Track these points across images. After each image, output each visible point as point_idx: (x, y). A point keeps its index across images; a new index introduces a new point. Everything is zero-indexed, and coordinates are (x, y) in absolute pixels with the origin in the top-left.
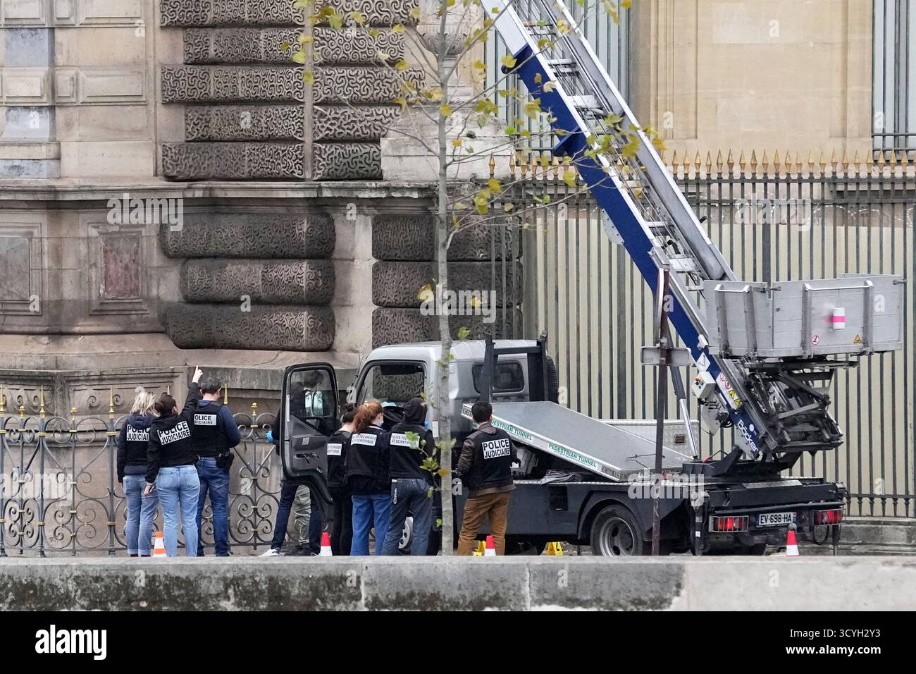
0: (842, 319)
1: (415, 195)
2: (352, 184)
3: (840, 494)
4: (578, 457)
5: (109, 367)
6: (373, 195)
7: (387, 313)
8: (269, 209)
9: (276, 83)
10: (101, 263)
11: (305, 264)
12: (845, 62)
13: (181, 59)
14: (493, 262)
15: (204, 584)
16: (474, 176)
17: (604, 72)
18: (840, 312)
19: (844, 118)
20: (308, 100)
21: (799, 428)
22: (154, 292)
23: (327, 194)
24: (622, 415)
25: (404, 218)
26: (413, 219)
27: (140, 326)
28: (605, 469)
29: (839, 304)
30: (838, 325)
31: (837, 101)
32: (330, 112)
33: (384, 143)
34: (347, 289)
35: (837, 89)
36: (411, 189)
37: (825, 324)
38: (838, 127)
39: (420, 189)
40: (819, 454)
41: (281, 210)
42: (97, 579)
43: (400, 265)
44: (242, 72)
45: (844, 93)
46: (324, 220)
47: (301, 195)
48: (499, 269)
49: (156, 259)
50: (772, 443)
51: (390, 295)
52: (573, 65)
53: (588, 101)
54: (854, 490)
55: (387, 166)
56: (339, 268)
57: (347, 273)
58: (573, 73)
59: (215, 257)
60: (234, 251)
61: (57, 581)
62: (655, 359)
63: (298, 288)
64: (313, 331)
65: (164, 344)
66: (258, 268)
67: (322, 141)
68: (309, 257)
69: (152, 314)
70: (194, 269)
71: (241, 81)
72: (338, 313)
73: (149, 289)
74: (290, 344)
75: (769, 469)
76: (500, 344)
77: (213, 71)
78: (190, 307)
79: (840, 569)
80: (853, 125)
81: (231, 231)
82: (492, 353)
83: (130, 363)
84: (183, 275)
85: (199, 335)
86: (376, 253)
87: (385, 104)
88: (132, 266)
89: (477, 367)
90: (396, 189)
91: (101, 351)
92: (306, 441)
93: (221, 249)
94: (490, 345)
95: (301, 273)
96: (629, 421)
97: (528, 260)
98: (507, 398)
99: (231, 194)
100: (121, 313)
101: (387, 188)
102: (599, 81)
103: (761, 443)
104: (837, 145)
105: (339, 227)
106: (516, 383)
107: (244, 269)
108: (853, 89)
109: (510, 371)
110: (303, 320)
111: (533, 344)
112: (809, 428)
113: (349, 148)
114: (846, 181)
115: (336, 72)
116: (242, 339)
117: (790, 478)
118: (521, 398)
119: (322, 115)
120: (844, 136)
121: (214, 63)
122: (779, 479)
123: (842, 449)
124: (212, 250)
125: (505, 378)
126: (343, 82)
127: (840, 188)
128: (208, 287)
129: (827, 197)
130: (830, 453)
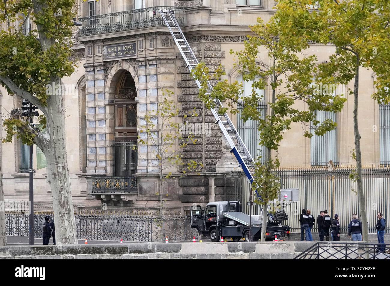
0: (287, 197)
1: (221, 175)
2: (211, 173)
3: (289, 228)
4: (242, 222)
5: (168, 206)
6: (214, 175)
7: (217, 196)
8: (197, 177)
9: (199, 155)
10: (167, 188)
11: (203, 187)
12: (305, 150)
13: (182, 151)
14: (235, 187)
15: (102, 249)
16: (232, 171)
17: (250, 154)
18: (286, 195)
19: (305, 160)
20: (204, 158)
21: (280, 216)
22: (178, 193)
23: (207, 175)
24: (257, 214)
25: (219, 179)
26: (221, 179)
27: (175, 199)
28: (247, 224)
29: (286, 194)
30: (286, 198)
31: (304, 157)
32: (208, 160)
33: (216, 165)
34: (211, 192)
35: (304, 155)
36: (220, 174)
37: (284, 197)
38: (304, 162)
39: (222, 174)
40: (285, 221)
41: (200, 178)
42: (84, 248)
43: (219, 187)
44: (193, 153)
45: (305, 155)
46: (207, 179)
47: (202, 175)
48: (236, 188)
49: (178, 187)
50: (275, 219)
51: (217, 193)
52: (243, 151)
53: (245, 157)
54: (292, 227)
55: (217, 169)
56: (210, 188)
57: (211, 189)
58: (243, 153)
59: (189, 186)
60: (192, 185)
61: (78, 249)
62: (249, 204)
63: (202, 192)
64: (205, 199)
65: (179, 202)
66: (196, 188)
67: (206, 165)
68: (204, 186)
69: (177, 197)
70: (185, 188)
71: (193, 154)
72: (209, 196)
73: (176, 192)
74: (201, 202)
75: (276, 224)
76: (230, 202)
77: (188, 153)
78: (184, 195)
79: (207, 245)
80: (307, 161)
81: (191, 182)
82: (229, 203)
83: (173, 206)
84: (183, 189)
85: (186, 201)
86: (215, 185)
87: (218, 158)
88: (173, 188)
89: (226, 206)
90: (218, 174)
91: (167, 204)
92: (195, 220)
93: (190, 185)
94: (228, 202)
95: (202, 189)
96: (258, 215)
97: (243, 186)
98: (232, 211)
99: (191, 175)
100: (171, 197)
101: (216, 173)
102: (248, 154)
103: (273, 219)
104: (304, 165)
105: (210, 180)
106: (234, 209)
107: (193, 188)
108: (307, 155)
109: (233, 207)
110: (203, 197)
111: (237, 201)
112: (282, 216)
113: (211, 166)
114: (305, 171)
115: (209, 152)
116: (193, 201)
117: (280, 226)
118: (235, 211)
119: (206, 160)
120: (305, 163)
121: (189, 151)
122: (278, 226)
123: (288, 220)
124: (188, 185)
125: (232, 208)
126: (210, 154)
127: (305, 172)
128: (188, 192)
129: (302, 174)
130: (286, 221)
